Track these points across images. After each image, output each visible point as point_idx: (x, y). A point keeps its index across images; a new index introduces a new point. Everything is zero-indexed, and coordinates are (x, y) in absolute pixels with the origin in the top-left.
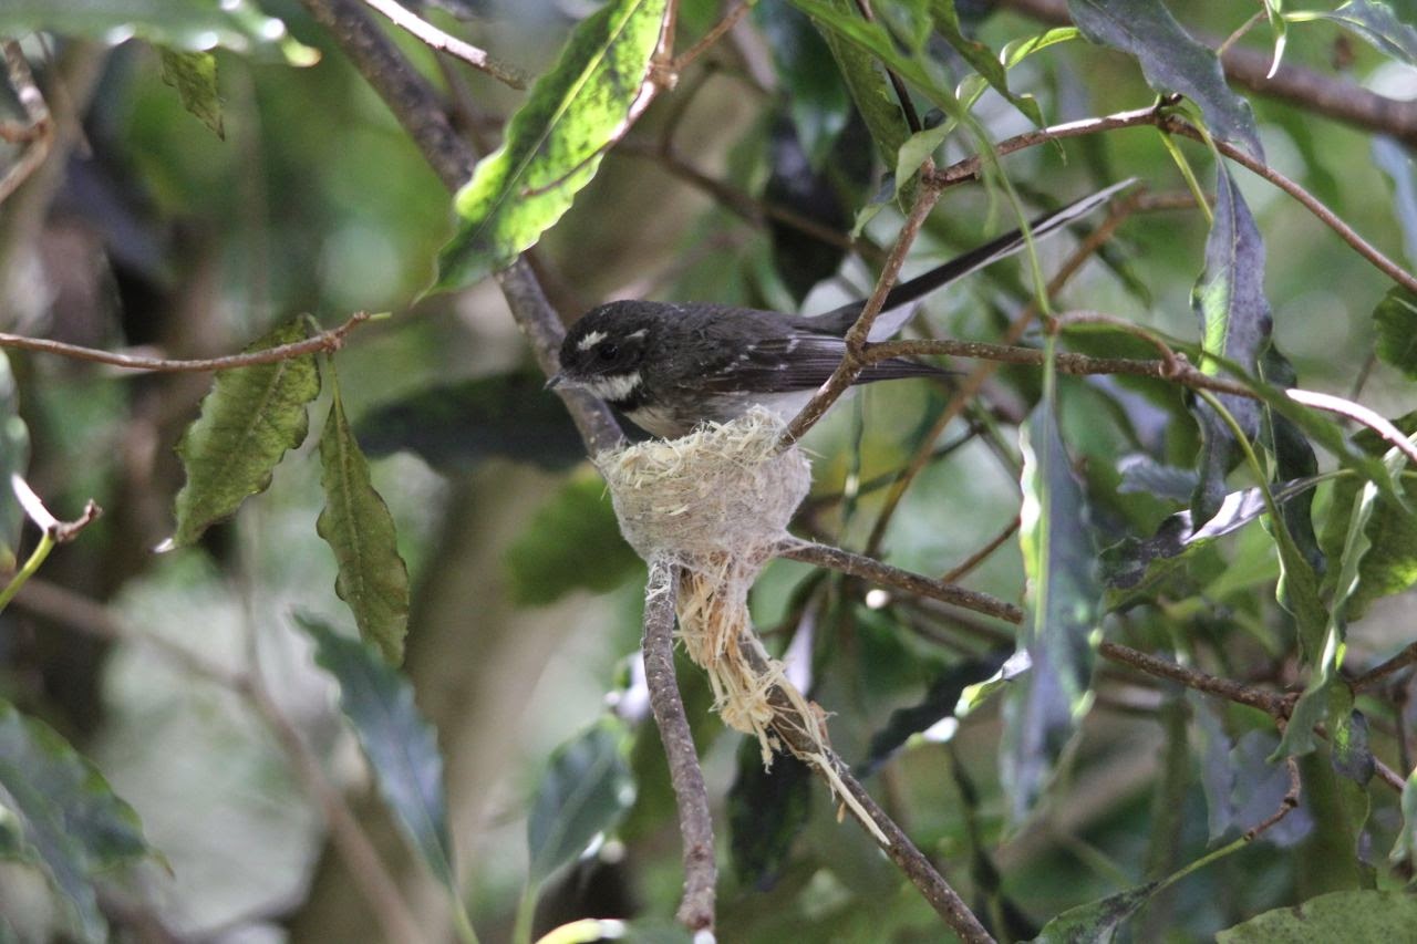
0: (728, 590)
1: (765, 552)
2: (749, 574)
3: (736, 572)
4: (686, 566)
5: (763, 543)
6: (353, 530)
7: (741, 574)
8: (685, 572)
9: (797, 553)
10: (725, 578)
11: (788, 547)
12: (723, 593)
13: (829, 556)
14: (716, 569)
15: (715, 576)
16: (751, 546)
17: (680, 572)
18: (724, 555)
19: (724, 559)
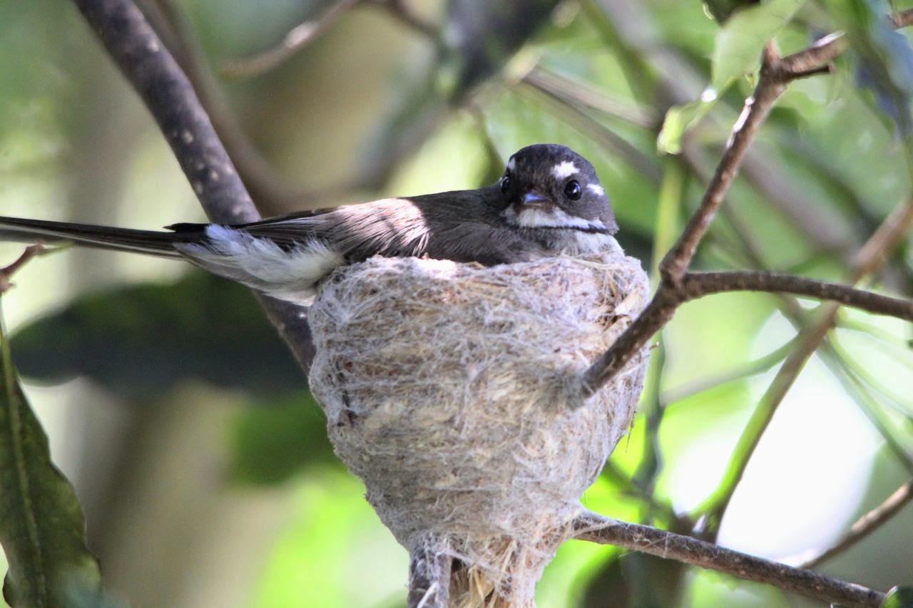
0: (513, 585)
1: (557, 533)
2: (538, 564)
3: (522, 561)
4: (459, 556)
5: (556, 523)
6: (31, 517)
7: (529, 563)
8: (457, 564)
9: (596, 532)
10: (508, 569)
11: (585, 525)
12: (507, 590)
13: (639, 536)
14: (498, 559)
15: (496, 568)
16: (540, 526)
17: (450, 563)
18: (507, 540)
19: (507, 545)
